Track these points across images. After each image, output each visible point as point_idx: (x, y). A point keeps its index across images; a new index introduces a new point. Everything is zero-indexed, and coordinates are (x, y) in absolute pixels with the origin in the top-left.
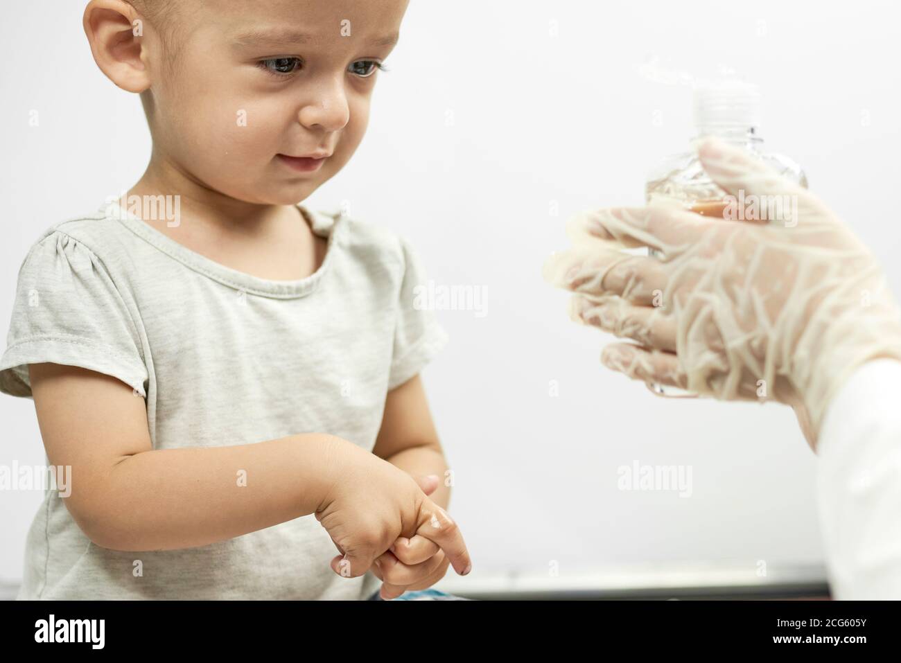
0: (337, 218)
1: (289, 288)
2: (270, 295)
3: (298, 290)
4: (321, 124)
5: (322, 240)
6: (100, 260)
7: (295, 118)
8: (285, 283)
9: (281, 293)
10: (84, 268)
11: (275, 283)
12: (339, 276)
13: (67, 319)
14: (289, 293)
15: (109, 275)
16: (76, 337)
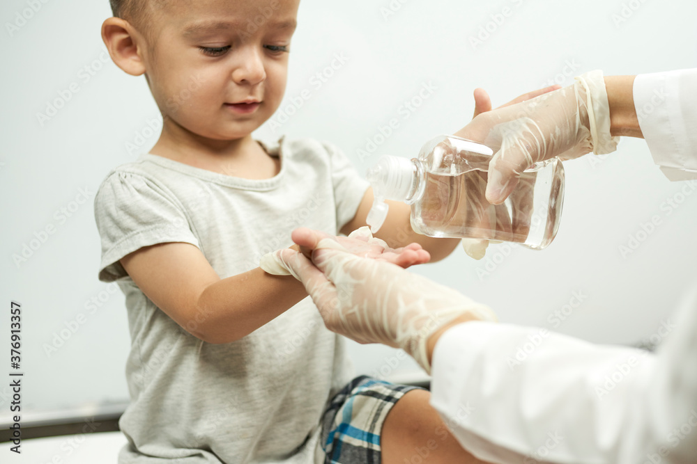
0: (280, 141)
1: (267, 184)
2: (255, 189)
3: (272, 185)
4: (247, 79)
5: (276, 157)
6: (151, 180)
7: (229, 77)
8: (264, 181)
9: (262, 187)
10: (143, 186)
11: (257, 182)
12: (291, 173)
13: (143, 217)
14: (267, 187)
15: (158, 186)
16: (154, 226)
